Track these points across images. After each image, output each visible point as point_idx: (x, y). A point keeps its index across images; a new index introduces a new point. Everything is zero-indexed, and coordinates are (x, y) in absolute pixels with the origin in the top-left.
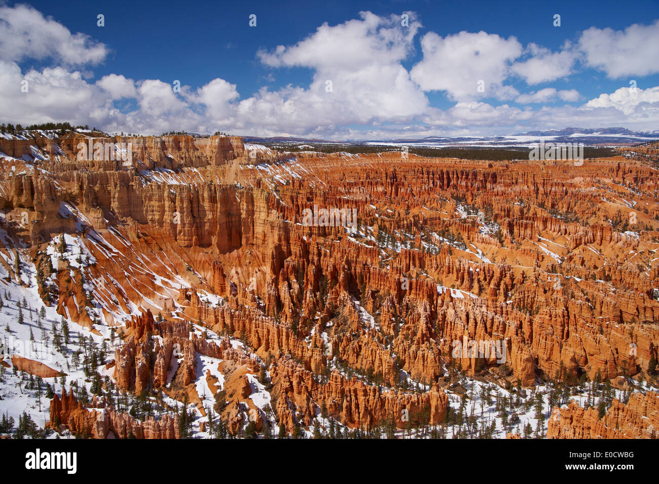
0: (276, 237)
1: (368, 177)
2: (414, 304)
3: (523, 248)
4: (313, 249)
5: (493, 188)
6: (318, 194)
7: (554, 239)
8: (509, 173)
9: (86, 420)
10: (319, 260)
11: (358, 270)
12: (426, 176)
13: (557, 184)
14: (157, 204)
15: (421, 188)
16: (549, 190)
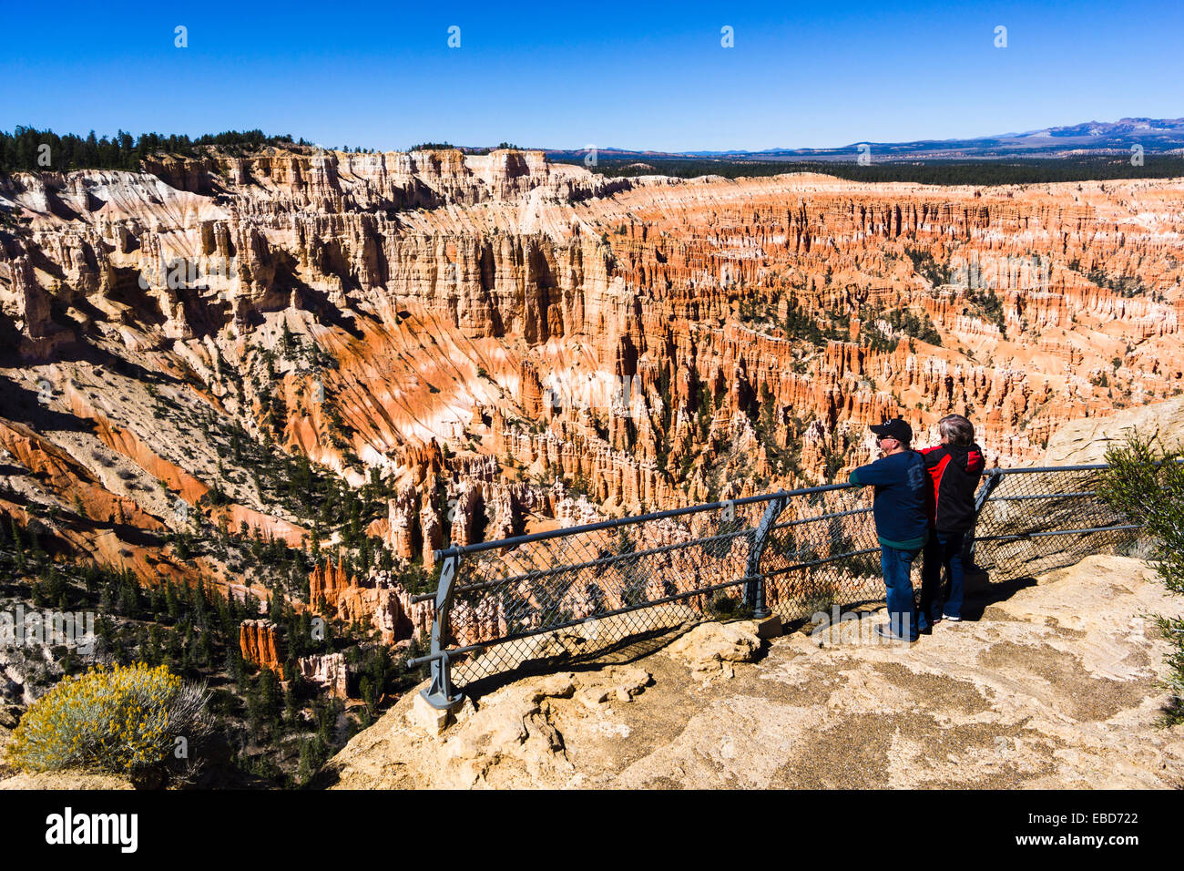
0: (623, 323)
1: (757, 217)
2: (858, 435)
3: (1045, 341)
4: (684, 342)
5: (983, 236)
6: (676, 249)
7: (1100, 326)
8: (1013, 208)
9: (364, 604)
10: (694, 360)
11: (761, 378)
12: (858, 215)
13: (1105, 226)
14: (426, 267)
15: (851, 237)
16: (1088, 238)
